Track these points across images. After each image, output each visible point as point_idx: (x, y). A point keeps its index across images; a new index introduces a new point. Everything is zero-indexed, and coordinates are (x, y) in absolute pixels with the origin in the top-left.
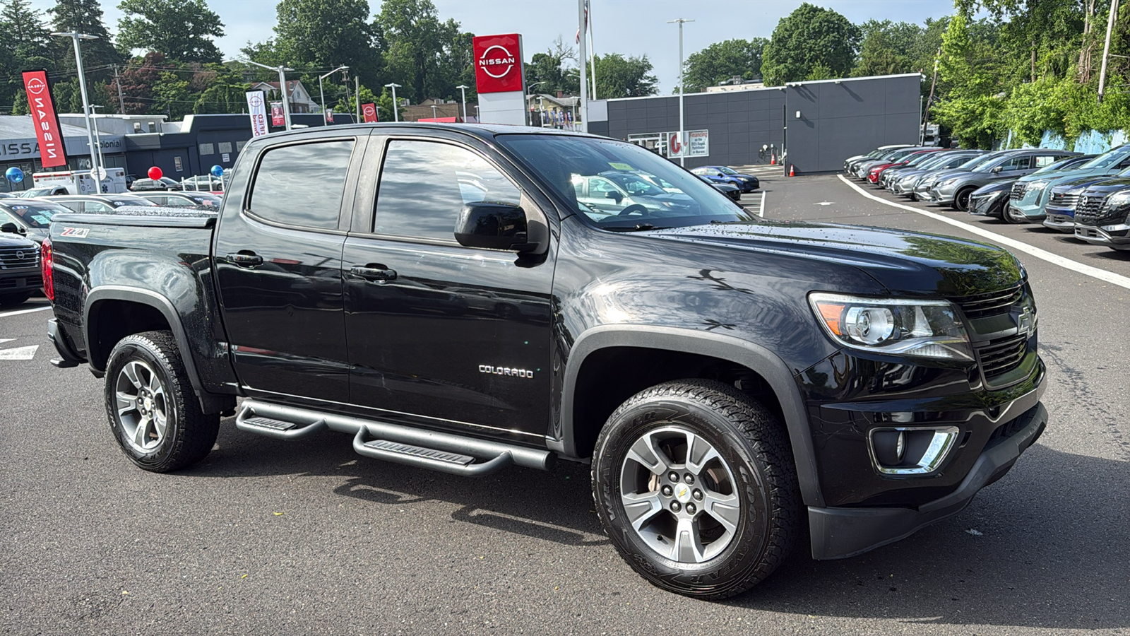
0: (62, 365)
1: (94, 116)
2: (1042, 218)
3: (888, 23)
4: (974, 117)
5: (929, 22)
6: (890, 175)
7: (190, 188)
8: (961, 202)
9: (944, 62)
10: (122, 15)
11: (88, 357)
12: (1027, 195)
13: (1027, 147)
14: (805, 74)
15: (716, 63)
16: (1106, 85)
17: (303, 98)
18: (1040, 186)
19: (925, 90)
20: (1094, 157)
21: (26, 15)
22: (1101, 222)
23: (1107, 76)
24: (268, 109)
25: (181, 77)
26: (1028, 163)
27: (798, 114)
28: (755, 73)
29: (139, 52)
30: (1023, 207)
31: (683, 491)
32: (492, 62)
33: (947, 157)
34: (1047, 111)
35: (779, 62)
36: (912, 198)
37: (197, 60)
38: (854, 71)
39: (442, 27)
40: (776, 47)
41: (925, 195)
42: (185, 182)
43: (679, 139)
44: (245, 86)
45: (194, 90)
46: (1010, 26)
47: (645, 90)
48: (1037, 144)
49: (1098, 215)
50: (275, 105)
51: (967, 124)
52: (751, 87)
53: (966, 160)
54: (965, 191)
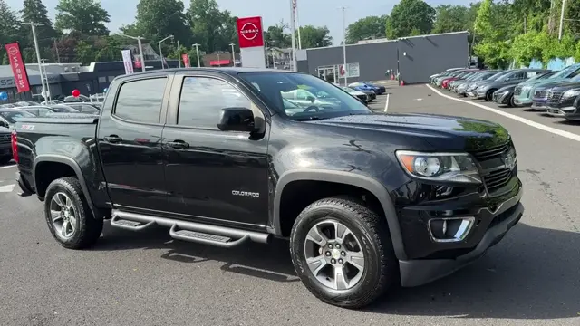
0: (23, 195)
1: (44, 65)
2: (531, 104)
3: (450, 5)
4: (495, 53)
5: (471, 5)
6: (453, 84)
7: (94, 100)
8: (489, 97)
9: (480, 25)
10: (57, 12)
11: (36, 190)
12: (523, 93)
13: (523, 67)
14: (408, 33)
15: (362, 29)
16: (562, 34)
17: (151, 52)
18: (529, 88)
19: (470, 40)
20: (556, 72)
21: (9, 13)
22: (560, 106)
23: (563, 30)
24: (133, 59)
25: (88, 43)
26: (522, 76)
27: (405, 54)
28: (382, 34)
29: (66, 31)
30: (521, 99)
31: (336, 253)
32: (247, 31)
33: (481, 74)
34: (533, 49)
35: (394, 27)
36: (464, 95)
37: (96, 34)
38: (433, 31)
39: (222, 14)
40: (392, 20)
41: (471, 94)
42: (92, 97)
43: (344, 68)
44: (121, 47)
45: (95, 50)
46: (513, 6)
47: (326, 43)
48: (528, 66)
49: (559, 102)
50: (136, 57)
51: (492, 56)
52: (381, 41)
53: (491, 75)
54: (490, 91)
